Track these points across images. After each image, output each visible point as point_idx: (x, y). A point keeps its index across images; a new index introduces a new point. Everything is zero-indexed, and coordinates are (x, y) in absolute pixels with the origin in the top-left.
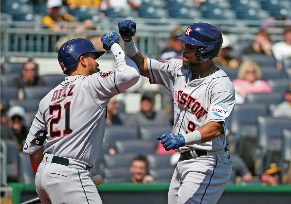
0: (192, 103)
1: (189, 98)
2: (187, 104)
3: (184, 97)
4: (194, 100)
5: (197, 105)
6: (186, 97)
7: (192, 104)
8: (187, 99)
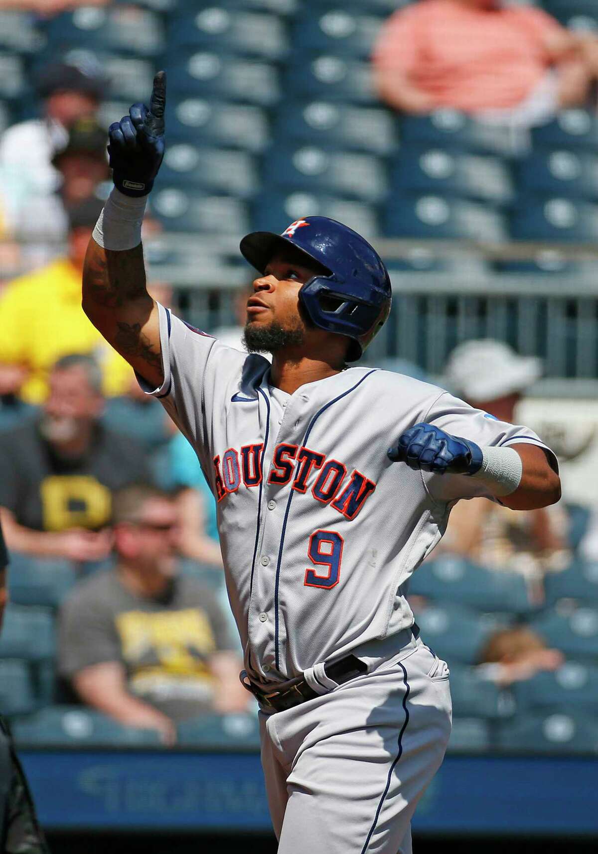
0: (314, 472)
1: (300, 457)
2: (295, 479)
3: (286, 457)
4: (319, 459)
5: (333, 473)
6: (292, 455)
7: (315, 475)
8: (294, 462)
